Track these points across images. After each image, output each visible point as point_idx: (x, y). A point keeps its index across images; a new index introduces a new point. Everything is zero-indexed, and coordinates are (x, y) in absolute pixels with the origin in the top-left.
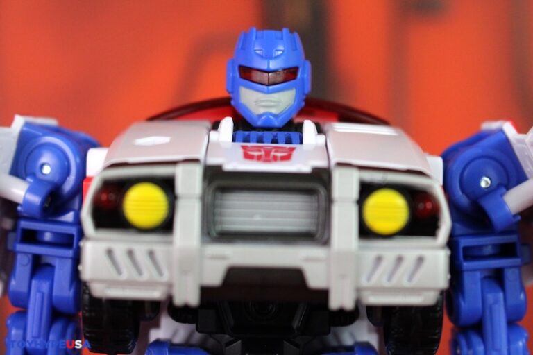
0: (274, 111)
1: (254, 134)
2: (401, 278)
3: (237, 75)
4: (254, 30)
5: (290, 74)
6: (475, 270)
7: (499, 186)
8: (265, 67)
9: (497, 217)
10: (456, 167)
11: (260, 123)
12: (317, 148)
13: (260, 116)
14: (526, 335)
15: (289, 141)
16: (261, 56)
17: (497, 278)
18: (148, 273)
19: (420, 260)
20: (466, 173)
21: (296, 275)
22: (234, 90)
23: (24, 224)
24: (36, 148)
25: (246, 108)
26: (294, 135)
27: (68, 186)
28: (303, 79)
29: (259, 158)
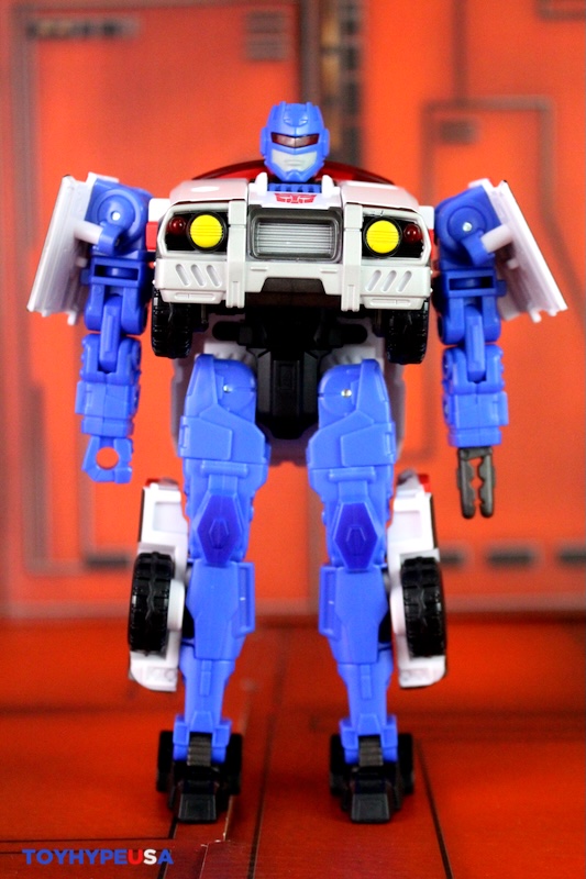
0: (300, 169)
1: (283, 186)
2: (395, 289)
3: (270, 139)
4: (284, 103)
5: (313, 139)
6: (458, 298)
7: (479, 229)
8: (292, 133)
9: (475, 254)
10: (444, 214)
11: (287, 178)
12: (333, 197)
13: (288, 173)
14: (501, 352)
15: (311, 191)
16: (288, 124)
17: (477, 305)
18: (207, 283)
19: (409, 273)
20: (452, 219)
21: (317, 284)
22: (268, 153)
23: (96, 261)
24: (107, 199)
25: (278, 168)
26: (315, 187)
27: (133, 230)
28: (322, 144)
29: (288, 201)
